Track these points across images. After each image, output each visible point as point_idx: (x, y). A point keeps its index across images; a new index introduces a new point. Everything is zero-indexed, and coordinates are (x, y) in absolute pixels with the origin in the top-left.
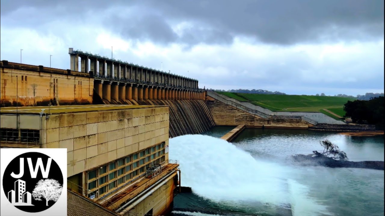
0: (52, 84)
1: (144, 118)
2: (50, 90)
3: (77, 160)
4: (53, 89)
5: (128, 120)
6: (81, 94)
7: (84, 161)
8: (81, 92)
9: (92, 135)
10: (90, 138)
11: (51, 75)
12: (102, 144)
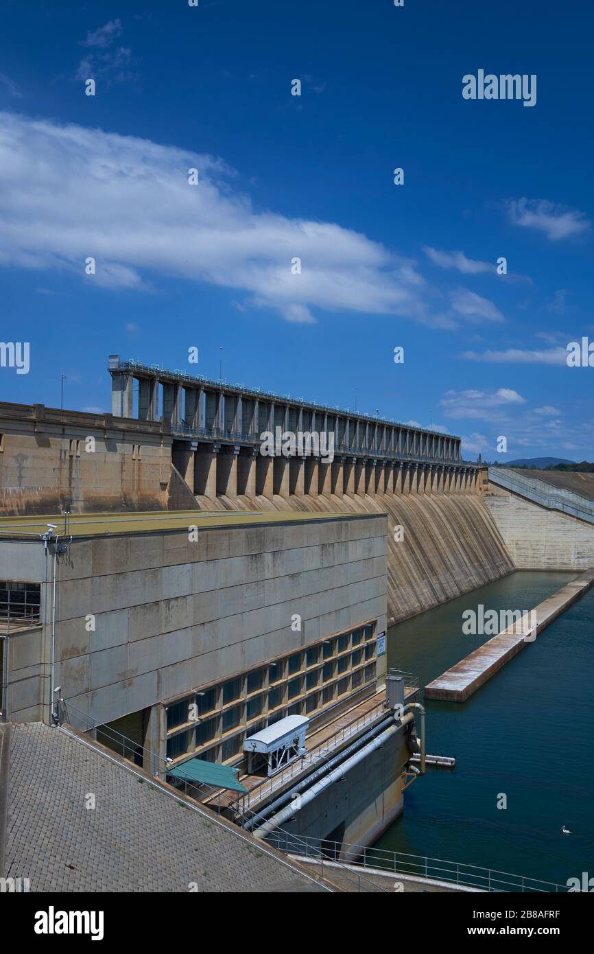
0: (65, 453)
1: (317, 550)
2: (60, 469)
3: (137, 670)
4: (67, 465)
5: (274, 553)
6: (139, 480)
7: (156, 673)
8: (139, 476)
9: (176, 598)
10: (173, 606)
11: (63, 430)
12: (204, 624)
